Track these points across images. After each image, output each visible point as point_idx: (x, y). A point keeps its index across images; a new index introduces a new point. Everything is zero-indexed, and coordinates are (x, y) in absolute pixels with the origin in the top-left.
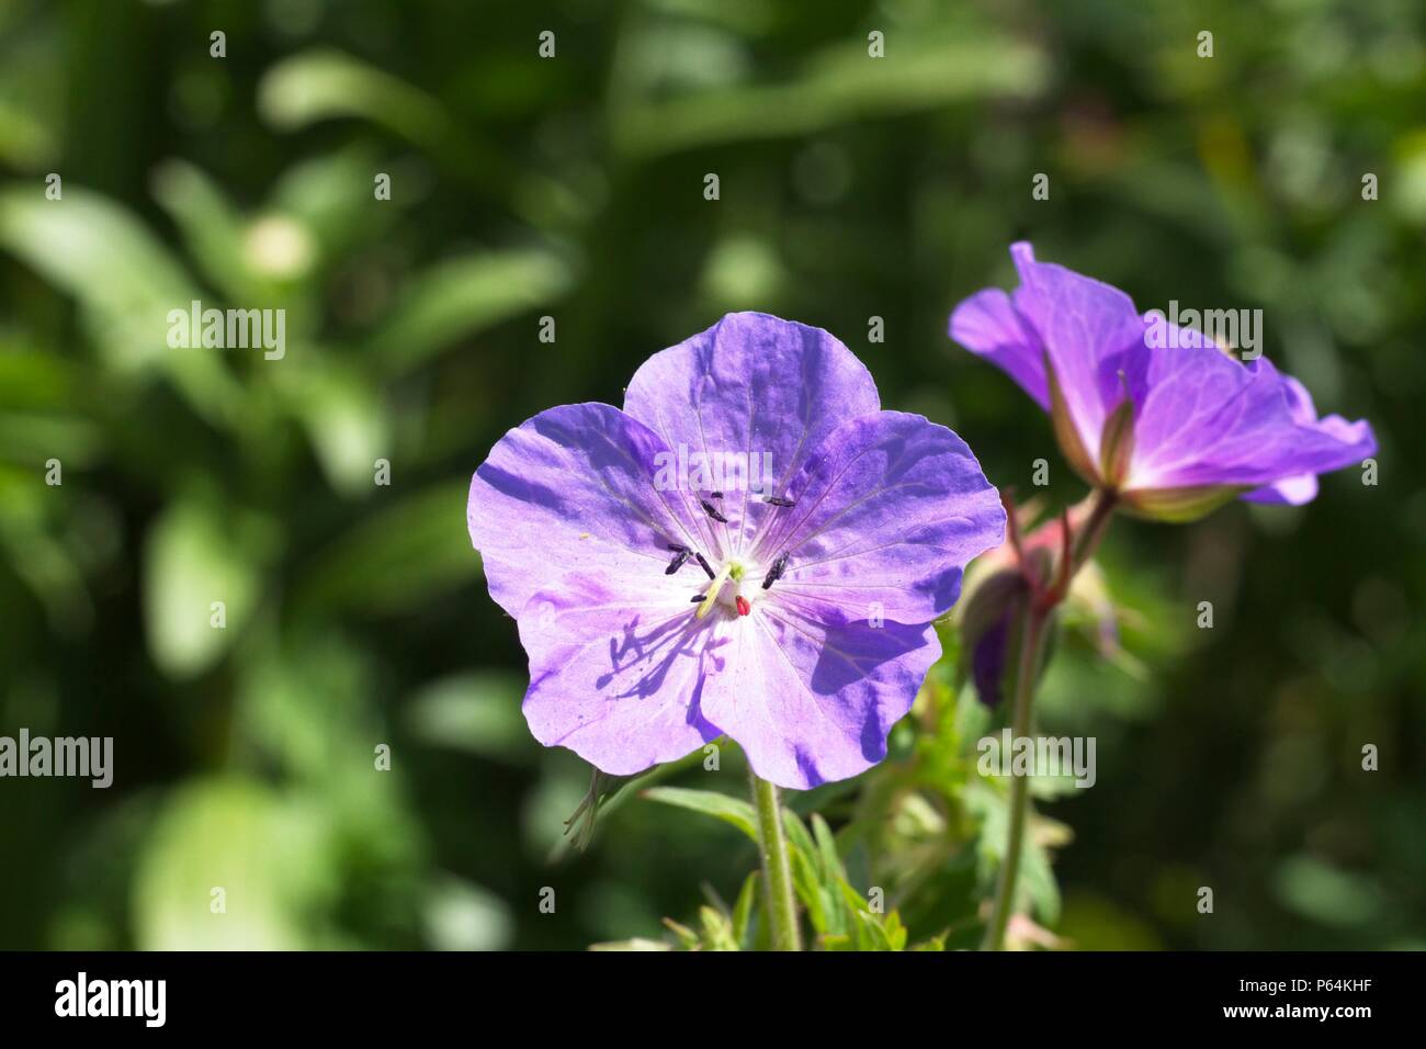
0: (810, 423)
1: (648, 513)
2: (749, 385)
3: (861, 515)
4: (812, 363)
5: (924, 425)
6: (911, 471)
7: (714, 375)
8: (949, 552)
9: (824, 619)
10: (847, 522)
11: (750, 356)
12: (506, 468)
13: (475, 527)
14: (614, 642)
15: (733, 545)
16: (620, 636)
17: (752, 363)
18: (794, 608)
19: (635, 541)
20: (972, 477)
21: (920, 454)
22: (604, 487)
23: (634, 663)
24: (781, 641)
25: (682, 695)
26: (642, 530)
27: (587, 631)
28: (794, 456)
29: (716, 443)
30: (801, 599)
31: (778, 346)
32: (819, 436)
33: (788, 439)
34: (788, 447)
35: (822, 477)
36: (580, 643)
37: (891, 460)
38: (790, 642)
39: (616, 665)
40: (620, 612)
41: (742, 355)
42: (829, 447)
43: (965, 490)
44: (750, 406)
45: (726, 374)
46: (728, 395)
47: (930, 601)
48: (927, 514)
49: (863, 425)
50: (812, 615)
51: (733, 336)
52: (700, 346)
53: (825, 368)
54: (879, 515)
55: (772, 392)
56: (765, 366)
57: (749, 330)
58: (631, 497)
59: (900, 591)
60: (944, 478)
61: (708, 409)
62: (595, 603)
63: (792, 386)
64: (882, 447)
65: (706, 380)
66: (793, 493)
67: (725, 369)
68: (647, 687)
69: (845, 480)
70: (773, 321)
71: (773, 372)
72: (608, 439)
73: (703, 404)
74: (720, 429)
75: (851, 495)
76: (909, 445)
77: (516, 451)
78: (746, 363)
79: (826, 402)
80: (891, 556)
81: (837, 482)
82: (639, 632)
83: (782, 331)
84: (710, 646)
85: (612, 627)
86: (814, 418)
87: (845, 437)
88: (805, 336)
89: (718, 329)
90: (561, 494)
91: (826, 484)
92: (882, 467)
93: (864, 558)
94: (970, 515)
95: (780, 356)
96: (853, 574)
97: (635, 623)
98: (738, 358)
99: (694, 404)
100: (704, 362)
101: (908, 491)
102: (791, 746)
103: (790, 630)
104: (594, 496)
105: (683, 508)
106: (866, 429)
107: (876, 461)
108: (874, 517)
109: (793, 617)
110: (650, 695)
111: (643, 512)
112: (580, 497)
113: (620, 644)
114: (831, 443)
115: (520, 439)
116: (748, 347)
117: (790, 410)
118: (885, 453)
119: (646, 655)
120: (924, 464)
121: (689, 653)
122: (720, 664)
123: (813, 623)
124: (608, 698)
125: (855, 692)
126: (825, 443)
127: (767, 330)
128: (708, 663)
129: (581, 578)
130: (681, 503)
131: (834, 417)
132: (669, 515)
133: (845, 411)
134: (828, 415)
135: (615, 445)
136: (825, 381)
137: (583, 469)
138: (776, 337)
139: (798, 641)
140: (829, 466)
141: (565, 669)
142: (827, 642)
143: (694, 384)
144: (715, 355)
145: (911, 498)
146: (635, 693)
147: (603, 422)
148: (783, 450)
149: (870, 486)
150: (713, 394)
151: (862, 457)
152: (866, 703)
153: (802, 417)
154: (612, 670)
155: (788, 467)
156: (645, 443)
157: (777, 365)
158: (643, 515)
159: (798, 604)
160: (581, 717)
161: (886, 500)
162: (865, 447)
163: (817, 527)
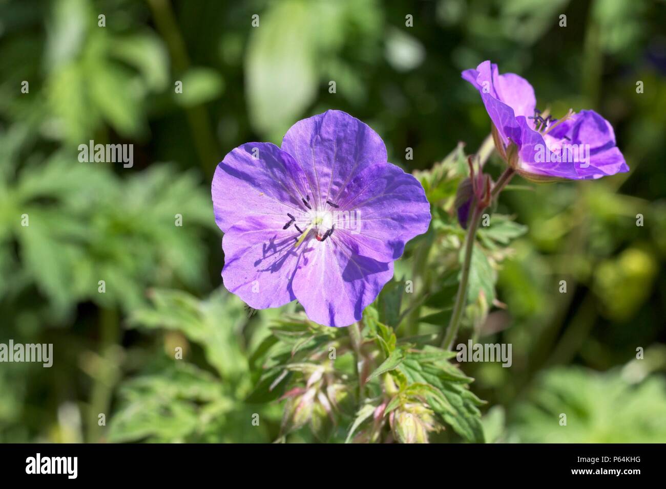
0: (358, 162)
1: (288, 188)
2: (335, 141)
3: (375, 202)
4: (361, 137)
5: (402, 173)
6: (397, 189)
7: (320, 136)
8: (406, 229)
9: (352, 247)
10: (369, 205)
11: (337, 129)
12: (230, 164)
13: (215, 190)
14: (265, 245)
15: (322, 205)
16: (268, 243)
17: (337, 132)
18: (342, 239)
19: (282, 199)
20: (421, 196)
21: (401, 183)
22: (271, 175)
23: (273, 254)
24: (335, 252)
25: (288, 274)
26: (285, 195)
27: (254, 240)
28: (351, 174)
29: (320, 162)
30: (345, 235)
31: (348, 127)
32: (360, 168)
33: (349, 165)
34: (349, 169)
35: (360, 186)
36: (251, 245)
37: (388, 184)
38: (338, 253)
39: (264, 255)
40: (269, 233)
41: (334, 128)
42: (363, 174)
43: (418, 201)
44: (335, 149)
45: (325, 136)
46: (326, 144)
47: (392, 252)
48: (401, 208)
49: (378, 167)
50: (349, 244)
51: (330, 120)
52: (317, 121)
53: (366, 140)
54: (383, 204)
55: (345, 145)
56: (342, 134)
57: (337, 118)
58: (282, 181)
59: (383, 243)
60: (410, 194)
61: (317, 149)
62: (259, 229)
63: (352, 145)
64: (385, 178)
65: (317, 137)
66: (348, 190)
67: (326, 133)
68: (275, 268)
69: (369, 188)
70: (347, 116)
71: (345, 138)
72: (273, 157)
73: (315, 147)
74: (322, 157)
75: (371, 195)
76: (396, 179)
77: (235, 158)
78: (335, 131)
79: (365, 154)
80: (384, 224)
81: (366, 188)
82: (276, 242)
83: (351, 121)
84: (305, 251)
85: (265, 238)
86: (360, 160)
87: (371, 171)
88: (359, 125)
89: (325, 115)
90: (253, 177)
91: (361, 188)
92: (385, 186)
93: (374, 222)
94: (416, 214)
95: (349, 131)
96: (368, 229)
97: (275, 238)
98: (331, 129)
99: (311, 146)
100: (318, 128)
101: (394, 197)
102: (328, 304)
103: (339, 248)
104: (267, 178)
105: (303, 188)
106: (380, 169)
107: (382, 183)
108: (380, 204)
109: (341, 243)
110: (276, 271)
111: (286, 187)
112: (261, 178)
113: (267, 246)
114: (365, 173)
115: (238, 153)
116: (336, 125)
117: (351, 154)
118: (386, 180)
119: (278, 251)
120: (402, 187)
121: (295, 254)
122: (306, 261)
123: (348, 247)
124: (258, 271)
125: (358, 284)
126: (362, 172)
127: (344, 120)
128: (302, 259)
129: (253, 219)
130: (302, 186)
131: (368, 161)
132: (297, 191)
133: (372, 159)
134: (365, 160)
135: (277, 160)
136: (365, 146)
137: (263, 167)
138: (348, 123)
139: (341, 254)
140: (363, 182)
141: (242, 257)
142: (352, 257)
143: (312, 137)
144: (322, 127)
145: (396, 199)
146: (270, 270)
147: (272, 151)
148: (346, 170)
149: (379, 192)
150: (320, 143)
151: (377, 180)
152: (361, 290)
153: (355, 158)
154: (262, 258)
155: (348, 177)
156: (289, 161)
157: (347, 135)
158: (286, 189)
159: (343, 237)
160: (246, 278)
161: (385, 198)
162: (379, 176)
163: (356, 205)
